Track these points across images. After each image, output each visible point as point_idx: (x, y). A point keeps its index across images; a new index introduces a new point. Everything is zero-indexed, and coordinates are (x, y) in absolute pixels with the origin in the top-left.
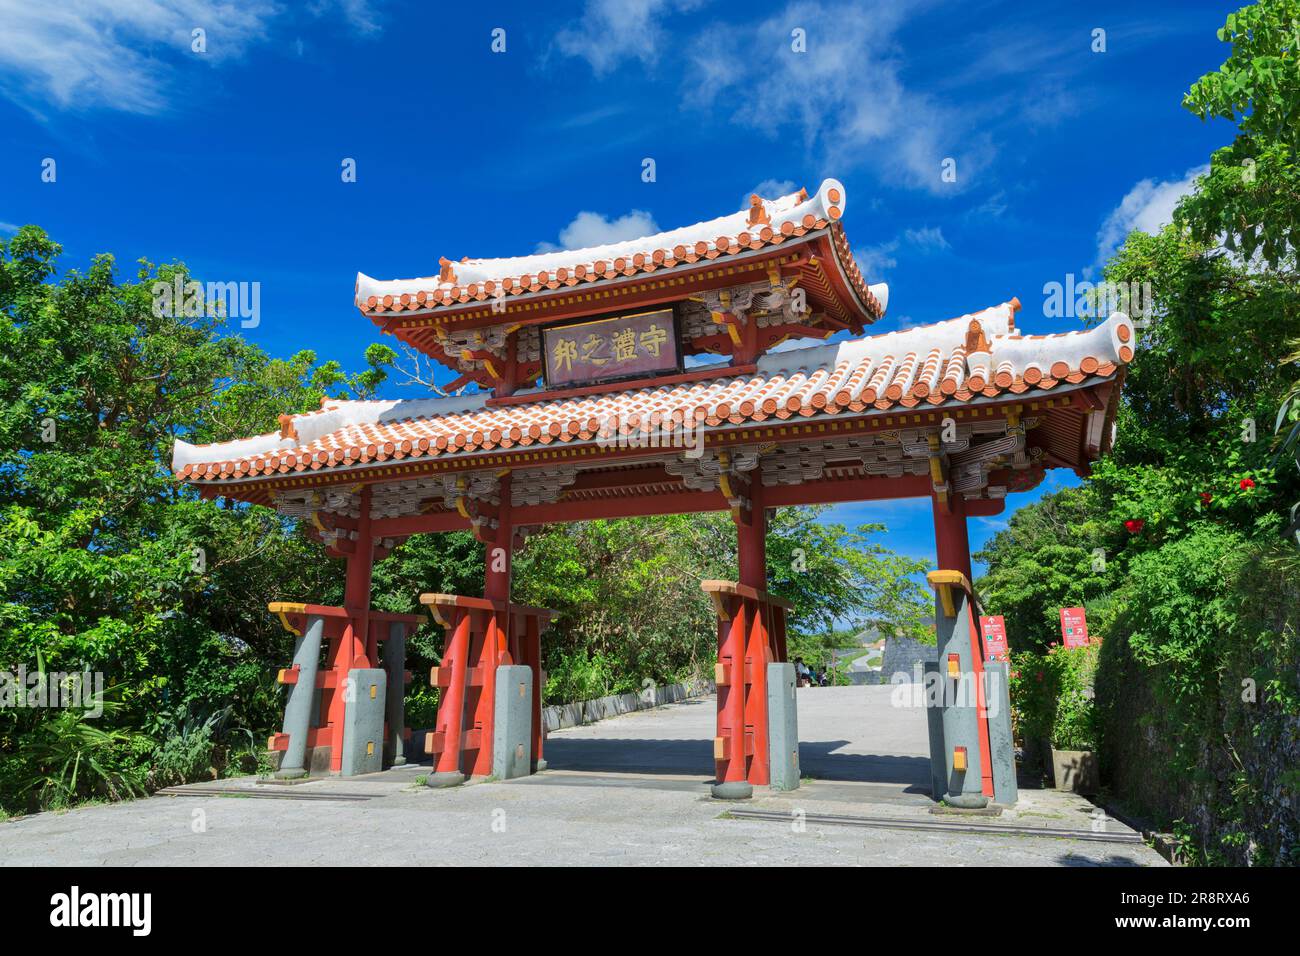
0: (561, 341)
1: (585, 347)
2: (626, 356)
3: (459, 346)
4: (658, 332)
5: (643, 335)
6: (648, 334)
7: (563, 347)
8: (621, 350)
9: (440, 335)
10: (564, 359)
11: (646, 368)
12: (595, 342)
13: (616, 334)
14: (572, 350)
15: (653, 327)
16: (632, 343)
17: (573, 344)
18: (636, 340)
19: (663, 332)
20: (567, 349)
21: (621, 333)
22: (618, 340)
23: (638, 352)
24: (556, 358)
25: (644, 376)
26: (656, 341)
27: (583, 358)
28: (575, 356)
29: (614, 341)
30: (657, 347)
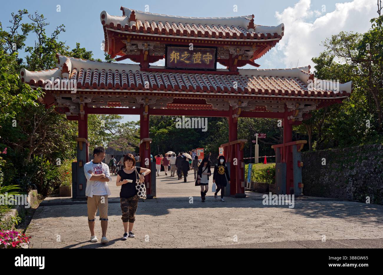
0: (174, 52)
1: (183, 56)
2: (197, 62)
3: (133, 46)
4: (210, 56)
5: (204, 56)
6: (206, 56)
7: (174, 54)
8: (196, 59)
9: (128, 40)
10: (174, 58)
11: (204, 68)
12: (186, 55)
13: (195, 53)
14: (178, 56)
15: (208, 54)
16: (200, 58)
17: (178, 54)
18: (202, 57)
19: (211, 56)
20: (175, 55)
21: (196, 53)
22: (196, 55)
23: (202, 61)
24: (171, 58)
25: (203, 70)
26: (209, 58)
27: (181, 60)
28: (178, 58)
29: (193, 55)
30: (209, 61)
